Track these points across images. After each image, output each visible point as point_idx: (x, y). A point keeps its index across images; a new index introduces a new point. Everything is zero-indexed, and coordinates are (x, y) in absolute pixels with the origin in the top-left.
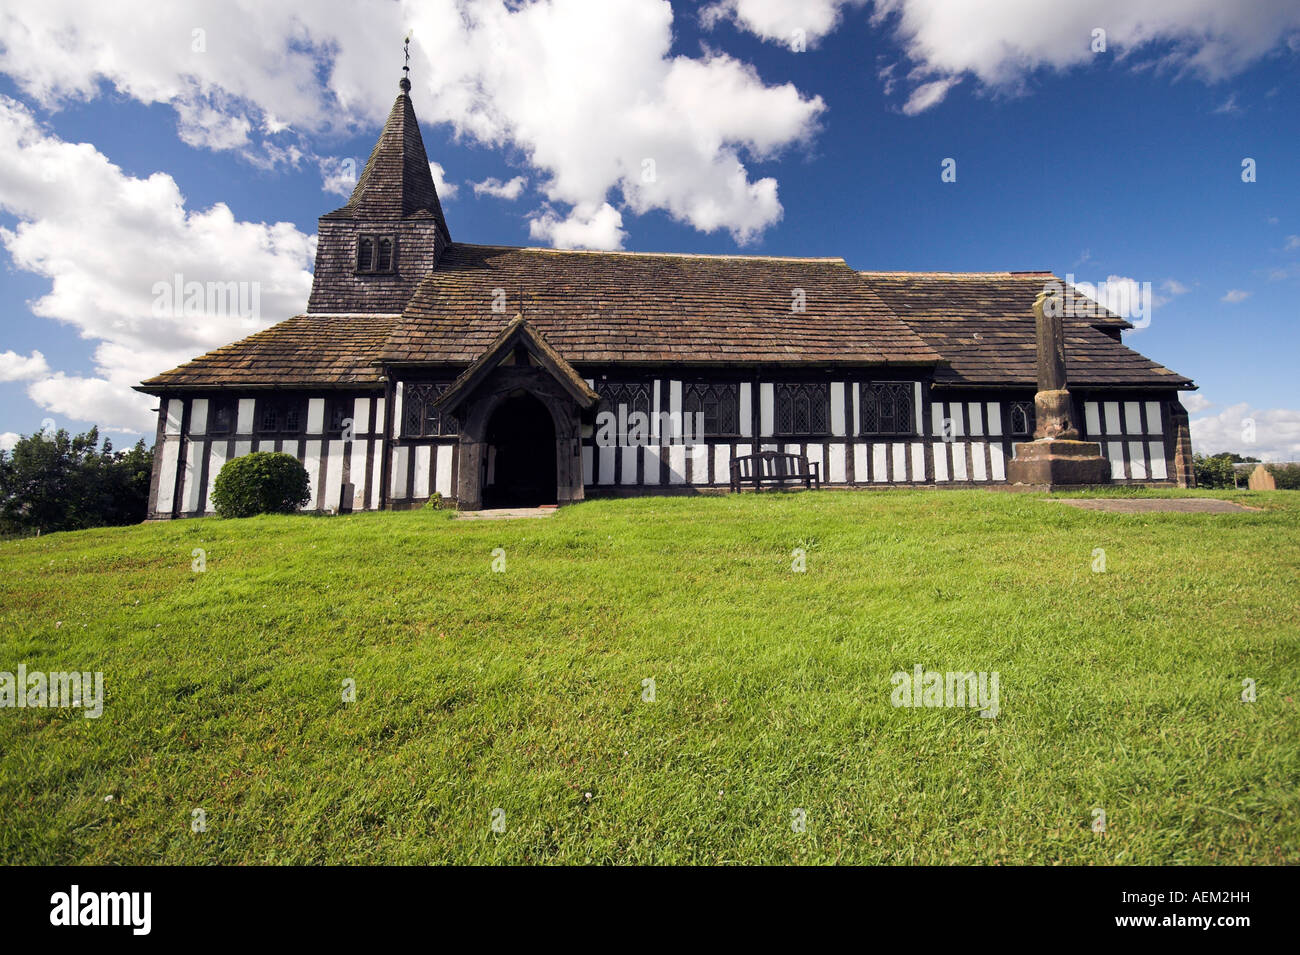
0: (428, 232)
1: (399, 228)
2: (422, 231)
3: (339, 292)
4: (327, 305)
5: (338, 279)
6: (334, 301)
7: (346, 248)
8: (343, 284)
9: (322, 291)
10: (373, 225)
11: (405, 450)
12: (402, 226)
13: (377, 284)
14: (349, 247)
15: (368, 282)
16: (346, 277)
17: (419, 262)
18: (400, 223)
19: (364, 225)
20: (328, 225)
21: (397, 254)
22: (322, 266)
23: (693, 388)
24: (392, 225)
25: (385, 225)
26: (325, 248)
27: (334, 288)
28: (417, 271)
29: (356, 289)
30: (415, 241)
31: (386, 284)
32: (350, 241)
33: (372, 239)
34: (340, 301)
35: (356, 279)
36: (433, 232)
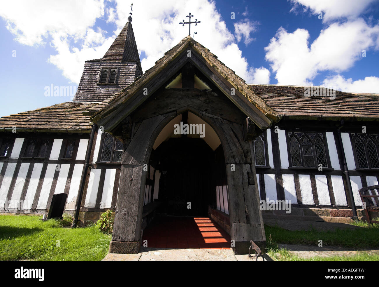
0: (133, 67)
1: (120, 65)
2: (130, 67)
3: (89, 92)
4: (82, 98)
5: (90, 87)
6: (86, 96)
7: (95, 73)
8: (92, 89)
9: (81, 92)
10: (109, 64)
11: (99, 171)
12: (121, 65)
13: (108, 89)
14: (97, 73)
15: (103, 88)
16: (93, 86)
17: (128, 80)
18: (121, 64)
19: (105, 64)
20: (89, 64)
21: (118, 76)
22: (83, 81)
23: (293, 134)
24: (117, 64)
25: (114, 64)
26: (86, 73)
27: (87, 90)
28: (126, 84)
29: (97, 91)
30: (127, 71)
31: (112, 89)
32: (97, 71)
33: (107, 70)
34: (89, 96)
35: (98, 87)
36: (135, 67)
